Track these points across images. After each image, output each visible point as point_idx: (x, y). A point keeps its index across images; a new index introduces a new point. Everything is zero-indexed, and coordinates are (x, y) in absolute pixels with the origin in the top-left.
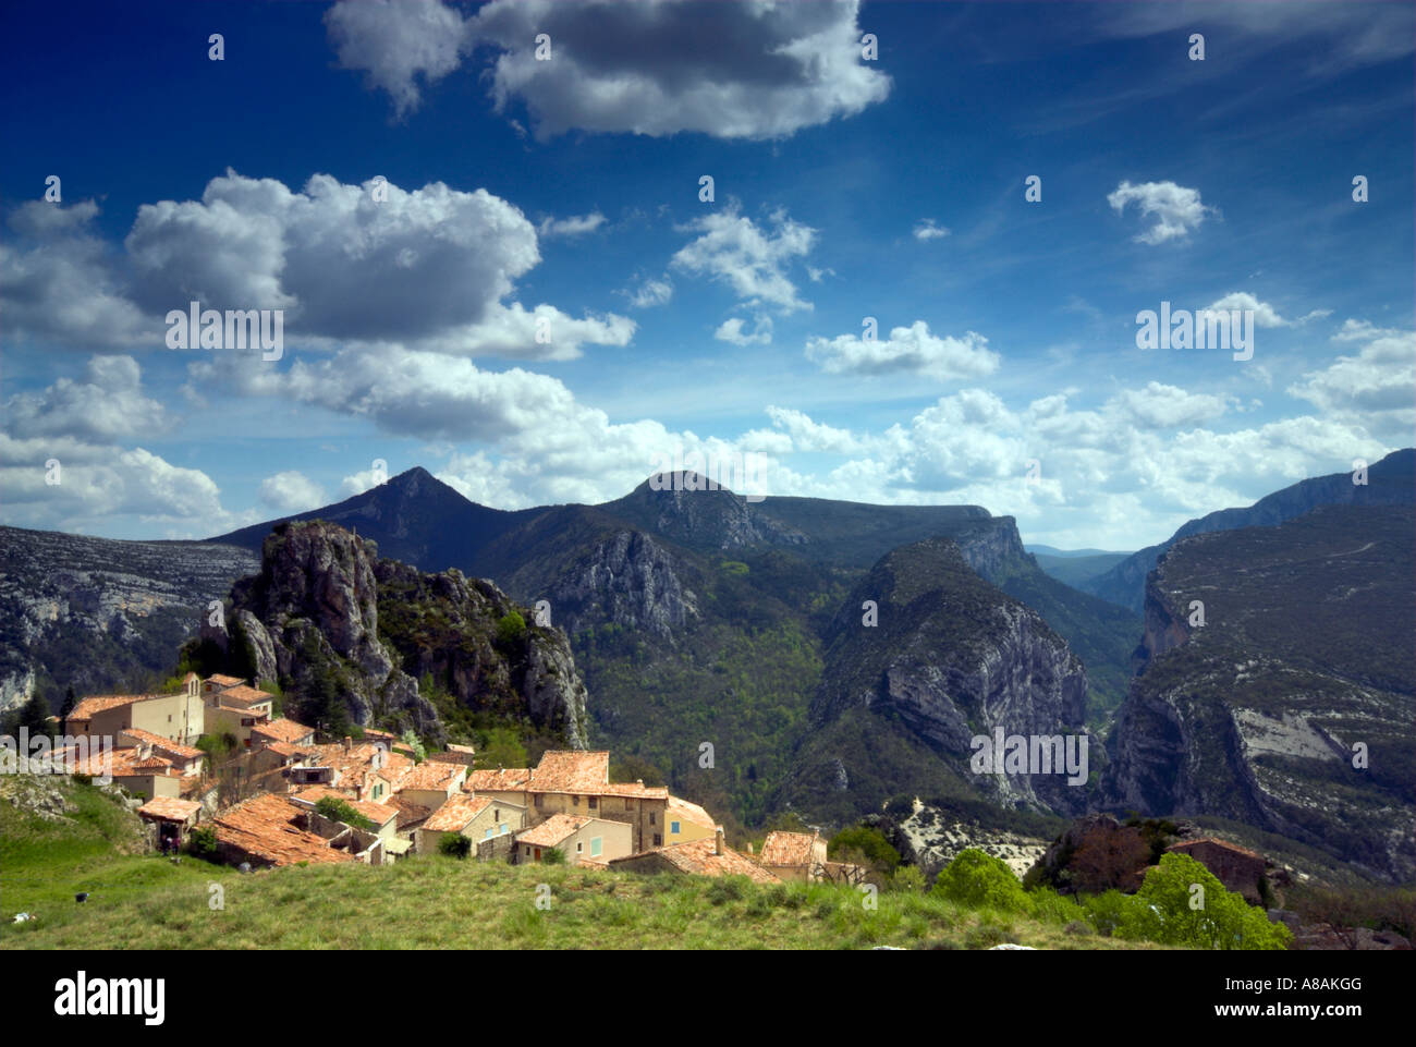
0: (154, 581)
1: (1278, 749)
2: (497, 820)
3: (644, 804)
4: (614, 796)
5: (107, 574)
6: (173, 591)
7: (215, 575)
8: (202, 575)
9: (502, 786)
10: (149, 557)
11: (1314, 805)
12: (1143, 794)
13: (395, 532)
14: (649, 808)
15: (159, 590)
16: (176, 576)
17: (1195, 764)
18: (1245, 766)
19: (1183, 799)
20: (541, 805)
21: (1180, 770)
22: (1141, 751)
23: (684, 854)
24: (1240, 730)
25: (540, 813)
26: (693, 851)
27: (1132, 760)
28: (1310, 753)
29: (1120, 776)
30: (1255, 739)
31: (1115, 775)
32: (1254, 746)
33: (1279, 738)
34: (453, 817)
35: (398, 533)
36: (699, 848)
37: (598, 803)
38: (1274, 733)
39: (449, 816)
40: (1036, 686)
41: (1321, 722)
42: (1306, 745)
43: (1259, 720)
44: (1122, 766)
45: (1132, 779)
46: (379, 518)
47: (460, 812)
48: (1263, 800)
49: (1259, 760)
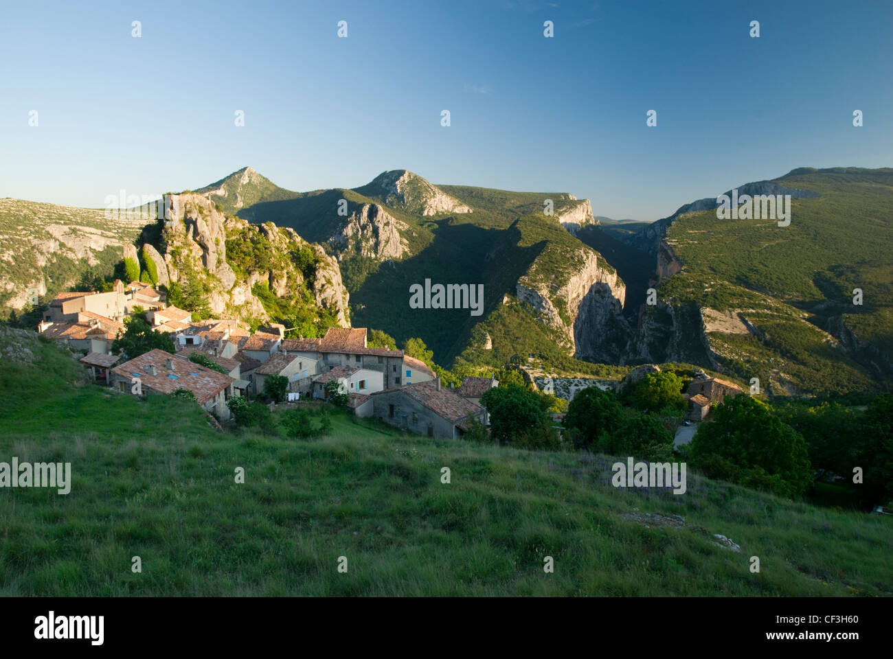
0: (103, 231)
1: (722, 329)
2: (301, 368)
3: (389, 359)
4: (371, 355)
5: (78, 227)
6: (114, 237)
7: (136, 229)
8: (130, 228)
9: (302, 348)
10: (100, 218)
11: (737, 357)
12: (650, 352)
13: (236, 204)
14: (392, 362)
15: (107, 237)
16: (115, 229)
17: (679, 336)
18: (704, 338)
19: (671, 355)
20: (327, 359)
21: (670, 340)
22: (651, 330)
23: (417, 390)
24: (703, 318)
25: (326, 364)
26: (422, 388)
27: (646, 334)
28: (736, 331)
29: (638, 343)
30: (711, 324)
31: (636, 343)
32: (709, 327)
33: (722, 323)
34: (274, 366)
35: (238, 205)
36: (425, 387)
37: (361, 359)
38: (720, 321)
39: (272, 366)
40: (597, 294)
41: (744, 314)
42: (736, 327)
43: (714, 313)
44: (641, 338)
45: (645, 345)
46: (226, 196)
47: (279, 364)
48: (711, 355)
49: (711, 334)
